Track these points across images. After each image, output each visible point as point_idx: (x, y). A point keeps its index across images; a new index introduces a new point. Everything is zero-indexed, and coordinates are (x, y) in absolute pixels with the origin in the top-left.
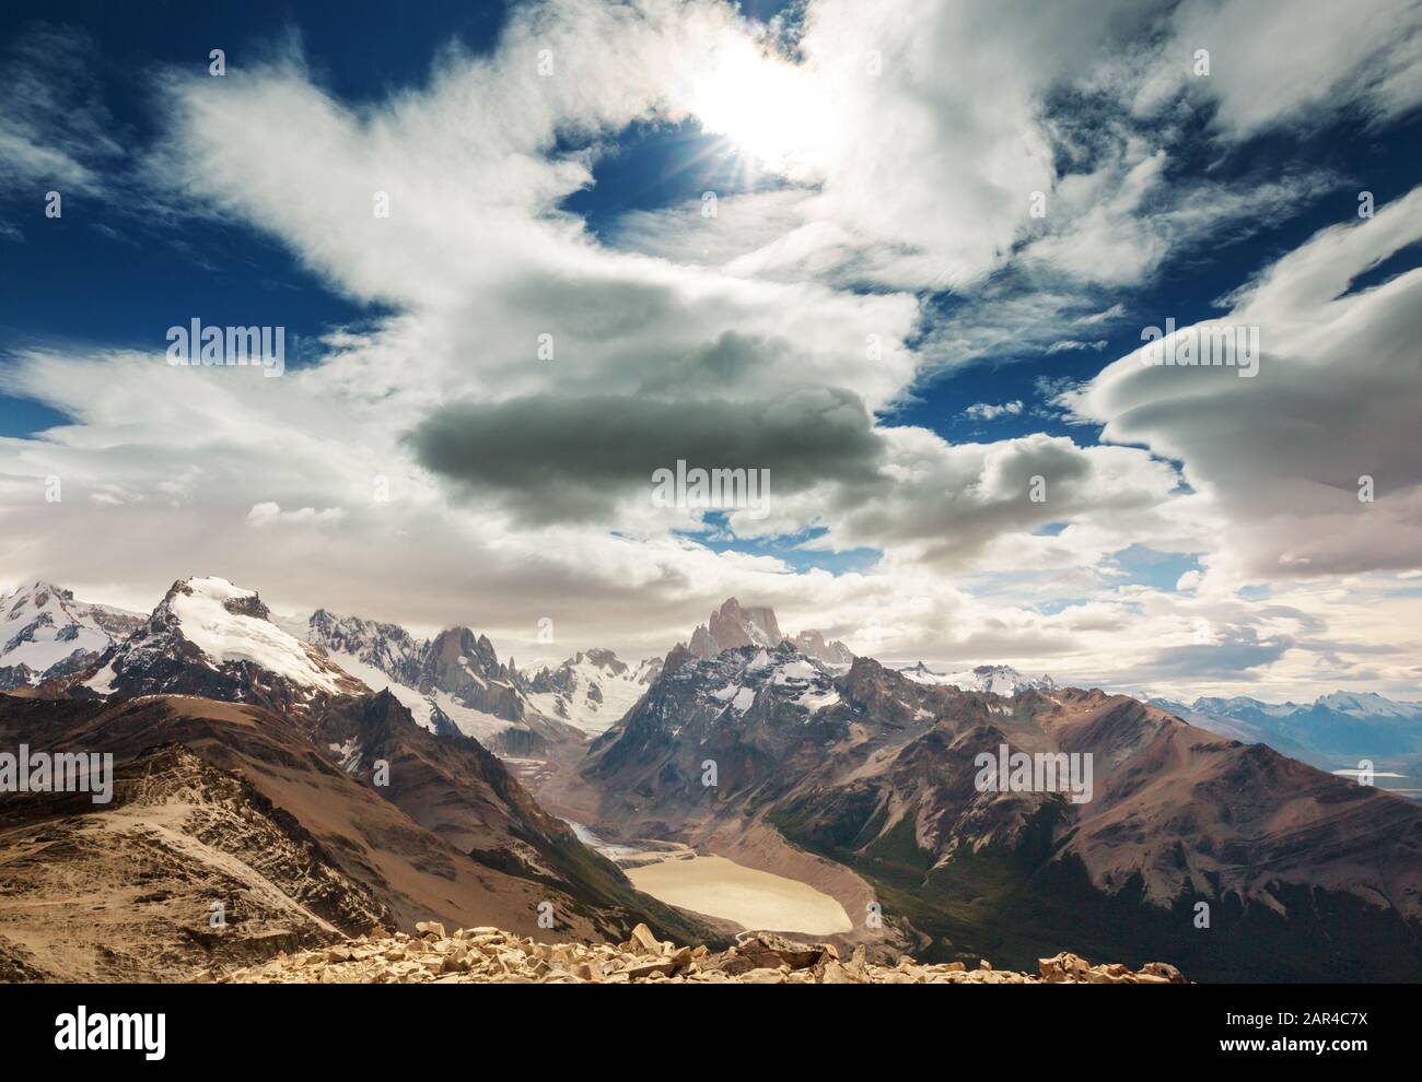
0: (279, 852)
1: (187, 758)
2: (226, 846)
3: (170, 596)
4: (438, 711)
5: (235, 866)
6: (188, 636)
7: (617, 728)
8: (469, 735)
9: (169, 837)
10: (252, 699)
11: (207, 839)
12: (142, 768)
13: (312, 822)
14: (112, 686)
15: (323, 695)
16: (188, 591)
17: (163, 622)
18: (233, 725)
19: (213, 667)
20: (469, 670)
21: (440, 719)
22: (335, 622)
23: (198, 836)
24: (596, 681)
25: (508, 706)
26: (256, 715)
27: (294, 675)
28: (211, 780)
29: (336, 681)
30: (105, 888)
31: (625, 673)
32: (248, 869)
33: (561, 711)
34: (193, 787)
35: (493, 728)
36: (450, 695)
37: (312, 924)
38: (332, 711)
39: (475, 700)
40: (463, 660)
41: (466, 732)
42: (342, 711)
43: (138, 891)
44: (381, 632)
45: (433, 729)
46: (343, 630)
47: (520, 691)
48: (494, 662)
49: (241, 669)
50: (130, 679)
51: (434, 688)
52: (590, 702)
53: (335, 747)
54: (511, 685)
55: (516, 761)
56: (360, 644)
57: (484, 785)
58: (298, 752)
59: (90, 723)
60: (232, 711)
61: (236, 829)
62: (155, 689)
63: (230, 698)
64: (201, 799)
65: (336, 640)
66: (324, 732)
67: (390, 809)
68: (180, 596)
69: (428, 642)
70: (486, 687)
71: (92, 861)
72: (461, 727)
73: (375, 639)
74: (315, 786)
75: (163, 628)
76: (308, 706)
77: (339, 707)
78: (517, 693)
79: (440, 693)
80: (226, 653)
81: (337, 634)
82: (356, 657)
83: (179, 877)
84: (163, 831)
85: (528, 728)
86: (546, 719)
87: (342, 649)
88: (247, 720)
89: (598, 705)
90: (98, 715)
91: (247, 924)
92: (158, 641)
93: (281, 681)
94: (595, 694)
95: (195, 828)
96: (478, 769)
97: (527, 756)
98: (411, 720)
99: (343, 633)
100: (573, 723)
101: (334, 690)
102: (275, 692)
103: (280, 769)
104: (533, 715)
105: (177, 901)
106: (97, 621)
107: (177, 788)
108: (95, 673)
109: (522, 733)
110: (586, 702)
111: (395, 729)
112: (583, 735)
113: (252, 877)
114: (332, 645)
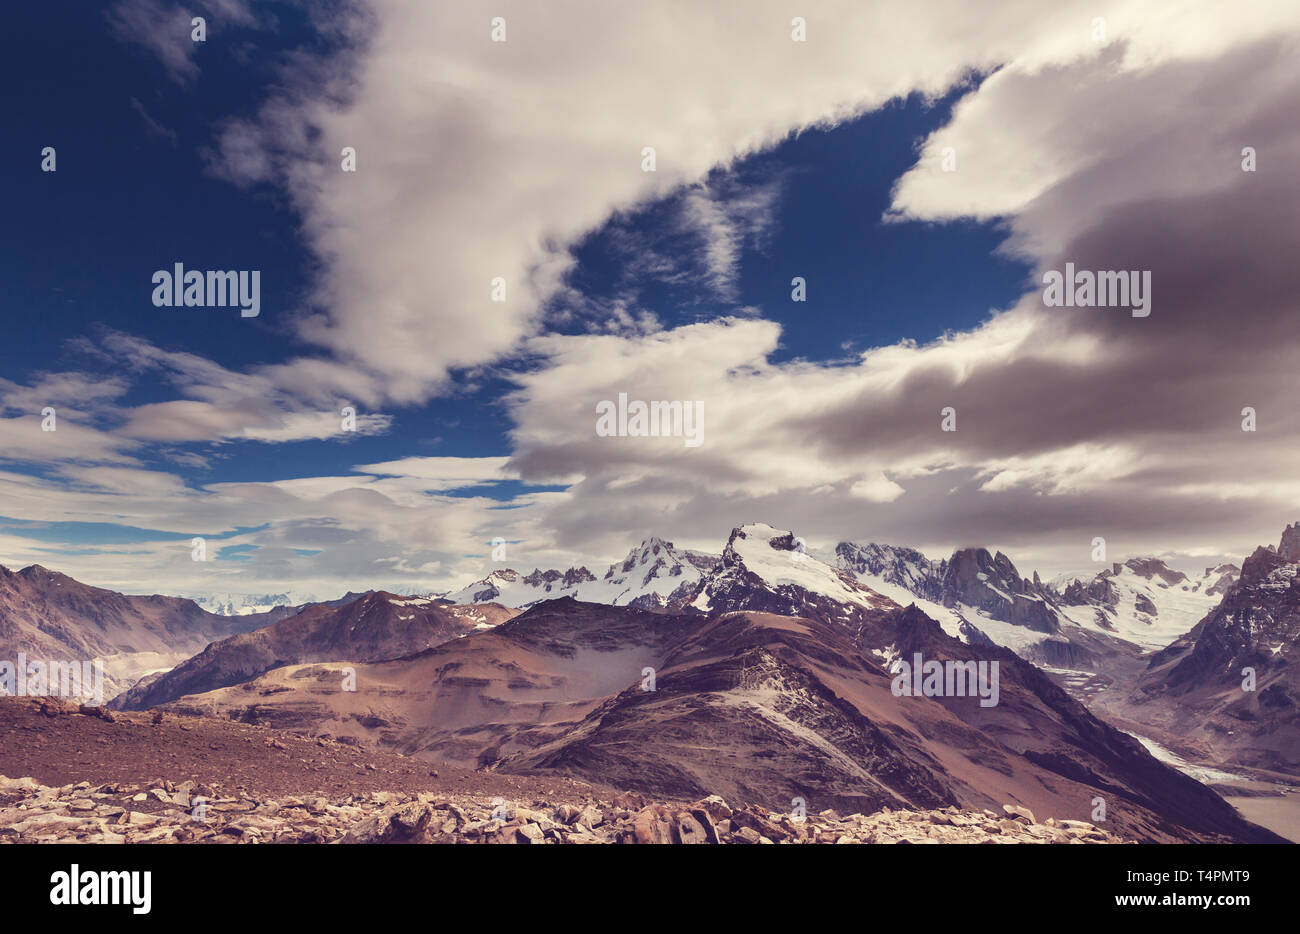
0: (849, 732)
1: (767, 657)
2: (807, 723)
3: (731, 540)
4: (966, 622)
5: (817, 739)
6: (749, 569)
7: (1184, 643)
8: (1002, 645)
9: (767, 712)
10: (804, 613)
11: (793, 715)
12: (739, 663)
13: (870, 711)
14: (709, 605)
15: (859, 610)
16: (743, 536)
17: (730, 560)
18: (794, 633)
19: (771, 590)
20: (990, 586)
21: (969, 630)
22: (857, 550)
23: (786, 714)
24: (1145, 592)
25: (1039, 617)
26: (810, 626)
27: (832, 595)
28: (786, 673)
29: (868, 599)
30: (733, 743)
31: (1184, 582)
32: (825, 741)
33: (1104, 623)
34: (776, 678)
35: (1026, 639)
36: (975, 609)
37: (885, 792)
38: (868, 623)
39: (1001, 613)
40: (982, 576)
41: (999, 642)
42: (877, 623)
43: (754, 749)
44: (898, 556)
45: (963, 639)
46: (865, 556)
47: (1051, 604)
48: (1015, 577)
49: (791, 591)
50: (718, 601)
51: (958, 603)
52: (1141, 614)
53: (877, 652)
54: (1040, 598)
55: (1059, 671)
56: (882, 567)
57: (1027, 692)
58: (848, 655)
59: (701, 631)
60: (790, 622)
61: (812, 712)
62: (736, 607)
63: (788, 613)
64: (783, 687)
65: (861, 565)
66: (865, 640)
67: (937, 707)
68: (738, 539)
69: (944, 562)
70: (1011, 601)
71: (721, 724)
72: (992, 638)
73: (894, 562)
74: (866, 683)
75: (732, 564)
76: (848, 619)
77: (874, 619)
78: (1048, 606)
79: (963, 606)
80: (779, 580)
81: (861, 560)
82: (881, 577)
83: (779, 742)
84: (762, 708)
85: (1068, 640)
86: (1087, 632)
87: (867, 572)
88: (803, 630)
89: (1152, 618)
90: (703, 626)
91: (834, 784)
92: (730, 573)
93: (824, 599)
94: (1145, 606)
95: (783, 708)
96: (1019, 676)
97: (1071, 667)
98: (942, 631)
99: (865, 558)
100: (1123, 635)
101: (866, 605)
102: (822, 609)
103: (836, 668)
104: (1070, 627)
105: (780, 758)
106: (690, 561)
107: (765, 677)
108: (696, 597)
109: (1061, 644)
110: (1136, 614)
111: (927, 638)
112: (1138, 649)
113: (830, 748)
114: (858, 569)
